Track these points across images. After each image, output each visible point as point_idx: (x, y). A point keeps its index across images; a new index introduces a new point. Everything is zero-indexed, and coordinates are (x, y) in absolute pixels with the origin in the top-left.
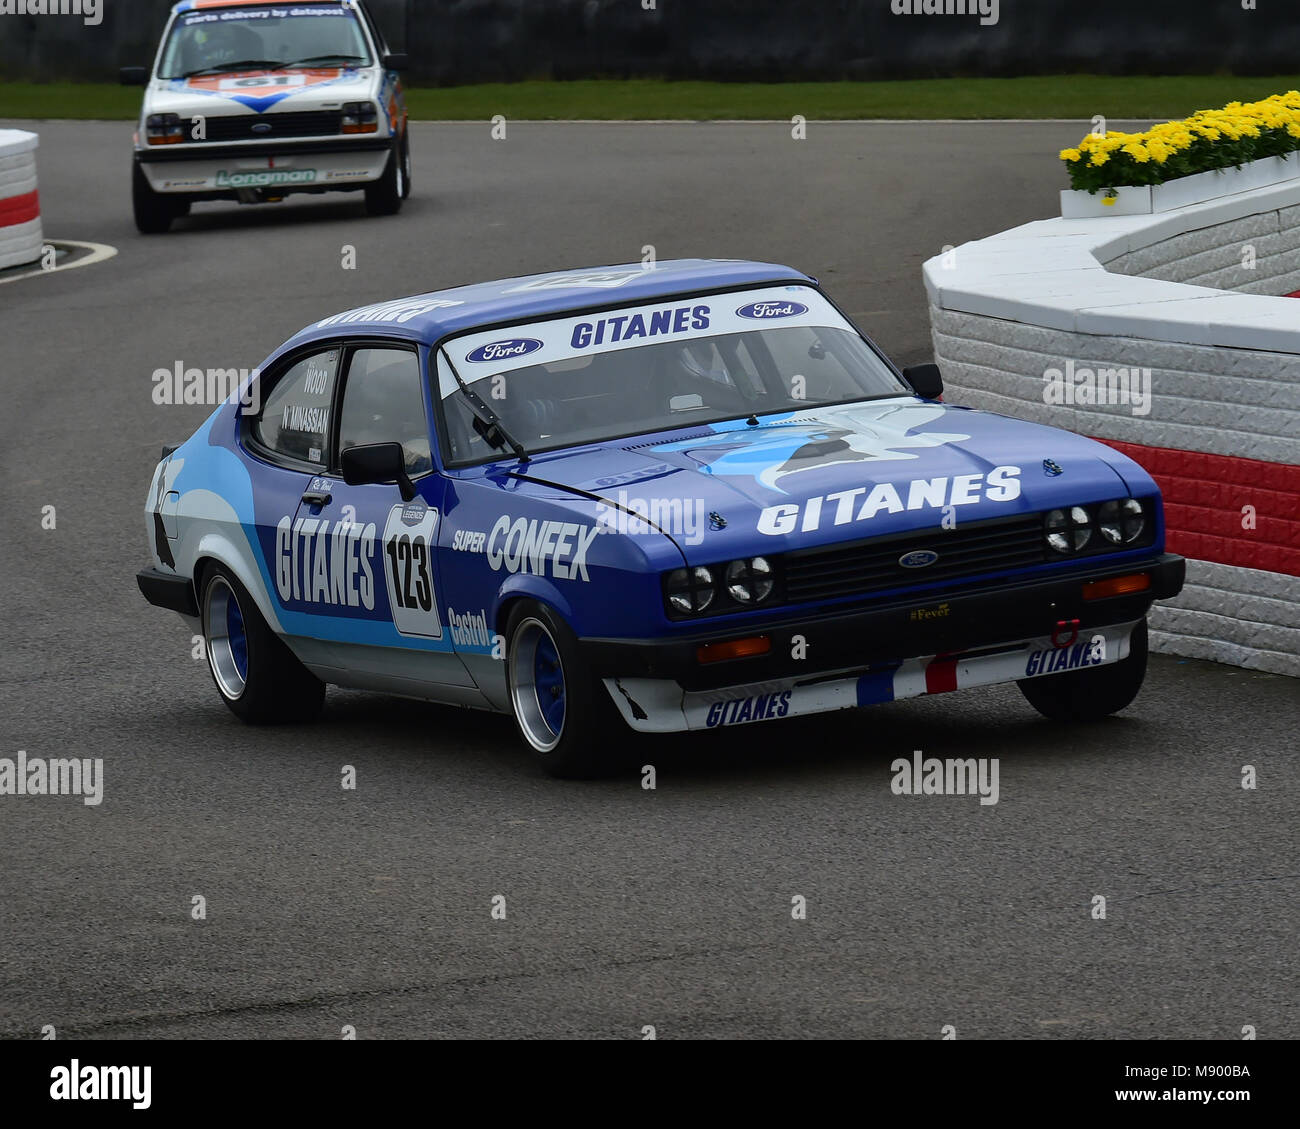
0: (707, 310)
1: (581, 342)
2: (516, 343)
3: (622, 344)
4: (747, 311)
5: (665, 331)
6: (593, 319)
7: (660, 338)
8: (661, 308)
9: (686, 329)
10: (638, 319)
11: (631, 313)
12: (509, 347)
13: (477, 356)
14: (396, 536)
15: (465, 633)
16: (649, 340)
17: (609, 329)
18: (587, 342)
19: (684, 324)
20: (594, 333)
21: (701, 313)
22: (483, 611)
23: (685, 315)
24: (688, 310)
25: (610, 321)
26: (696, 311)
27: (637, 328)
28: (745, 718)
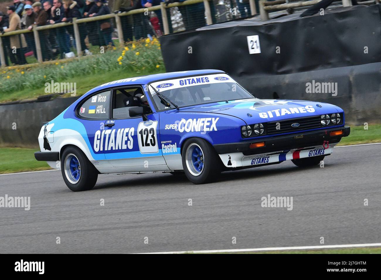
0: (208, 78)
1: (182, 84)
2: (167, 84)
3: (191, 85)
4: (217, 79)
5: (200, 82)
6: (183, 79)
7: (199, 84)
8: (198, 77)
9: (204, 82)
10: (193, 80)
11: (191, 78)
12: (166, 85)
13: (159, 87)
14: (142, 129)
15: (168, 150)
16: (197, 84)
17: (187, 82)
18: (183, 84)
19: (204, 81)
20: (184, 82)
21: (207, 79)
22: (176, 143)
23: (203, 79)
24: (203, 78)
25: (187, 80)
26: (206, 78)
27: (194, 82)
28: (259, 163)
